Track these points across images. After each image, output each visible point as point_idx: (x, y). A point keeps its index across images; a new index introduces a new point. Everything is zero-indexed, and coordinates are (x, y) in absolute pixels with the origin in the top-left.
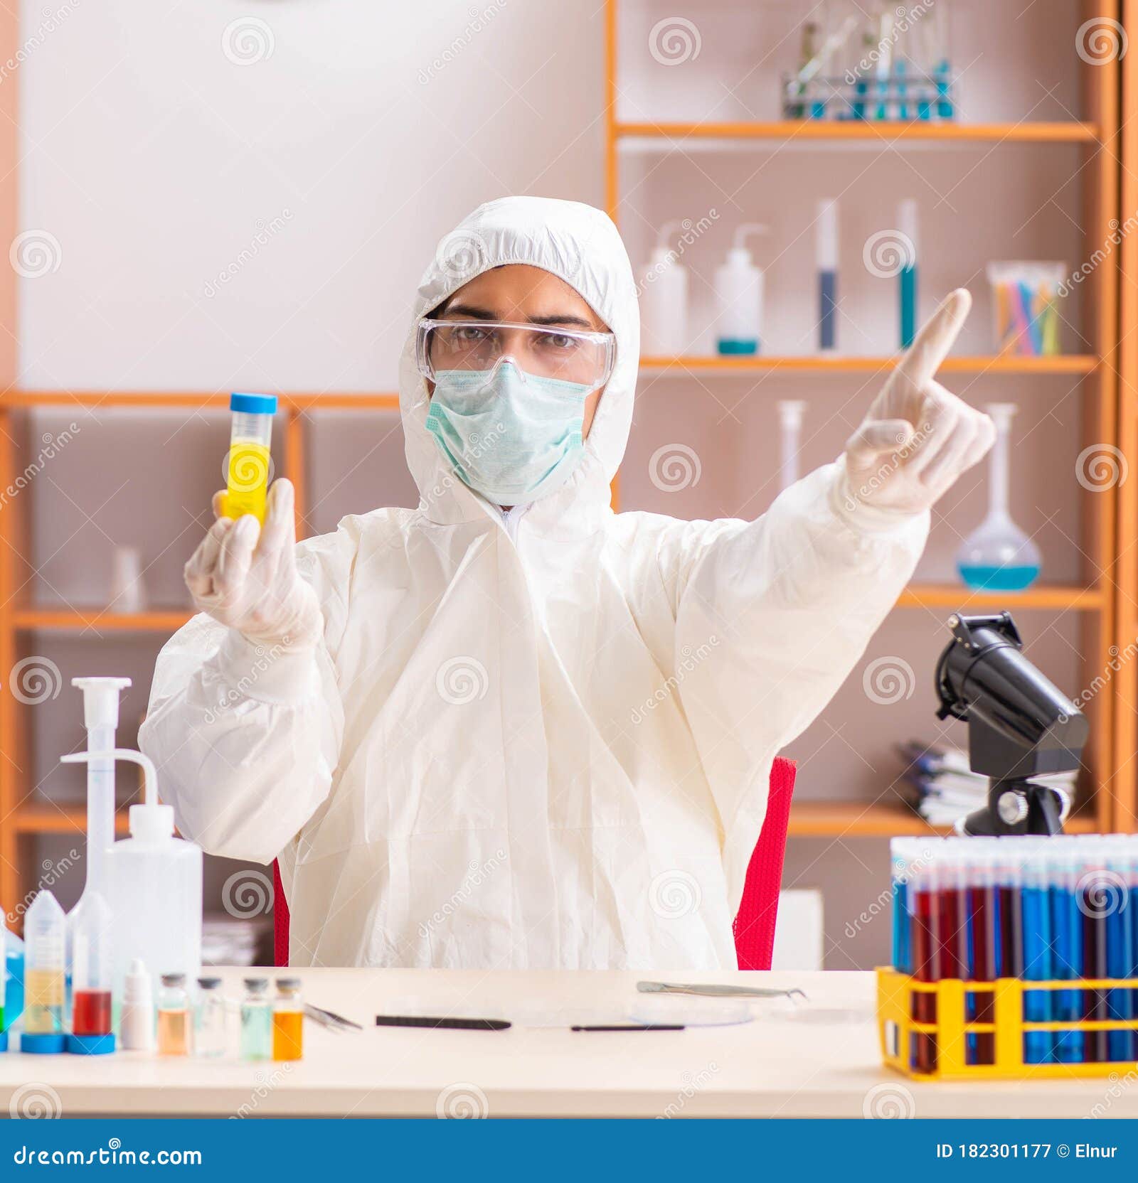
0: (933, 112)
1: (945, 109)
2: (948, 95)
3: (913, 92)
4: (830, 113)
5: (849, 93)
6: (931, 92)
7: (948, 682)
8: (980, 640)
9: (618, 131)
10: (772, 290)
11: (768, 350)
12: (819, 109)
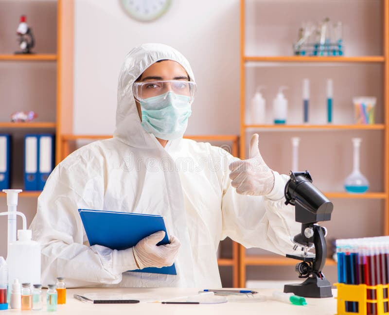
0: (337, 53)
1: (341, 53)
2: (342, 49)
3: (332, 48)
4: (307, 54)
5: (312, 48)
6: (336, 48)
7: (288, 193)
8: (299, 179)
9: (245, 60)
10: (290, 106)
11: (289, 123)
12: (304, 53)
